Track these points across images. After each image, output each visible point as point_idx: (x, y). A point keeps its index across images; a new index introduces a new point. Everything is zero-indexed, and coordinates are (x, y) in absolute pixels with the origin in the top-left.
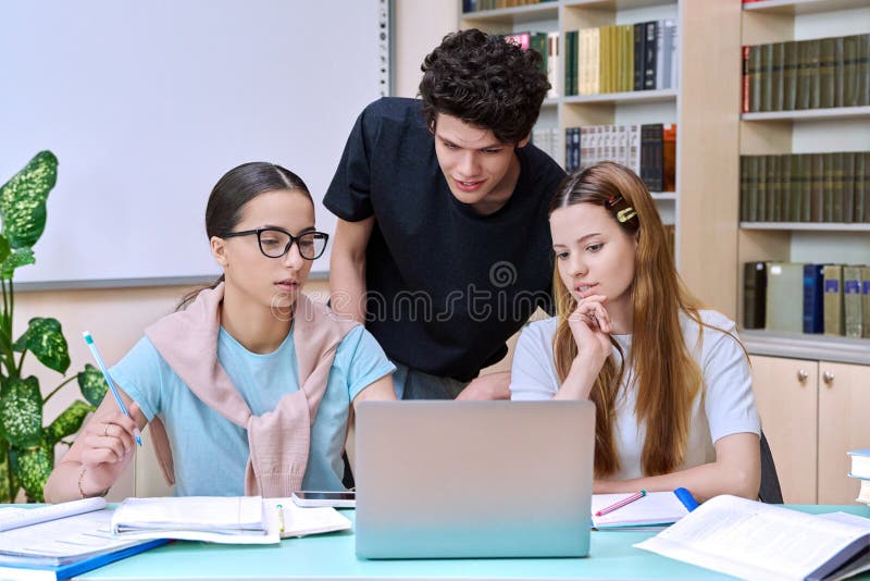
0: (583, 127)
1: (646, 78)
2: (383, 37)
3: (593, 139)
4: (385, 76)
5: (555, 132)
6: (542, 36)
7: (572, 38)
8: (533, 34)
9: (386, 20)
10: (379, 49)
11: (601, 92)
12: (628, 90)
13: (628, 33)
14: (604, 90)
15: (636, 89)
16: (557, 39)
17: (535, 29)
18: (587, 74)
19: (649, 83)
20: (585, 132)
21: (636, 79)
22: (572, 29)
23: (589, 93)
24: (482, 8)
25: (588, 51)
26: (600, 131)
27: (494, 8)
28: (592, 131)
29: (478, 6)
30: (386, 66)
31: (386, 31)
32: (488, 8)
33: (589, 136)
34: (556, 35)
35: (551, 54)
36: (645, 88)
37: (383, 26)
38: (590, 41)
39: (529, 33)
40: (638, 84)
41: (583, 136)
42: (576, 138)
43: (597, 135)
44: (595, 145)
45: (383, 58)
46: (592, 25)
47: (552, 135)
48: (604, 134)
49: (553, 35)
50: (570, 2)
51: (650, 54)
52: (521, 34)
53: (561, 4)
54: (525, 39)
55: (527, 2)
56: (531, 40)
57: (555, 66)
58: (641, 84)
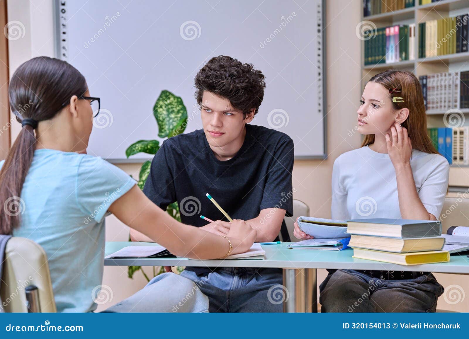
0: (428, 75)
1: (463, 45)
2: (319, 31)
3: (434, 81)
4: (321, 52)
6: (406, 27)
7: (422, 27)
8: (401, 26)
9: (321, 22)
10: (316, 38)
11: (438, 55)
12: (453, 53)
13: (453, 22)
14: (440, 53)
15: (458, 52)
16: (414, 28)
17: (402, 24)
18: (430, 46)
19: (465, 48)
20: (430, 77)
21: (458, 46)
22: (422, 21)
23: (432, 55)
24: (375, 13)
25: (431, 33)
26: (438, 76)
27: (380, 13)
28: (433, 77)
29: (372, 12)
30: (321, 47)
31: (321, 28)
32: (377, 13)
33: (432, 80)
34: (413, 25)
35: (411, 36)
36: (463, 51)
37: (319, 25)
38: (432, 27)
39: (399, 26)
40: (458, 49)
41: (428, 80)
42: (425, 81)
43: (436, 79)
44: (435, 84)
45: (319, 43)
46: (434, 18)
48: (440, 78)
49: (412, 26)
50: (421, 7)
51: (465, 32)
52: (394, 26)
53: (416, 8)
54: (397, 29)
55: (398, 9)
56: (400, 29)
57: (413, 42)
58: (460, 49)
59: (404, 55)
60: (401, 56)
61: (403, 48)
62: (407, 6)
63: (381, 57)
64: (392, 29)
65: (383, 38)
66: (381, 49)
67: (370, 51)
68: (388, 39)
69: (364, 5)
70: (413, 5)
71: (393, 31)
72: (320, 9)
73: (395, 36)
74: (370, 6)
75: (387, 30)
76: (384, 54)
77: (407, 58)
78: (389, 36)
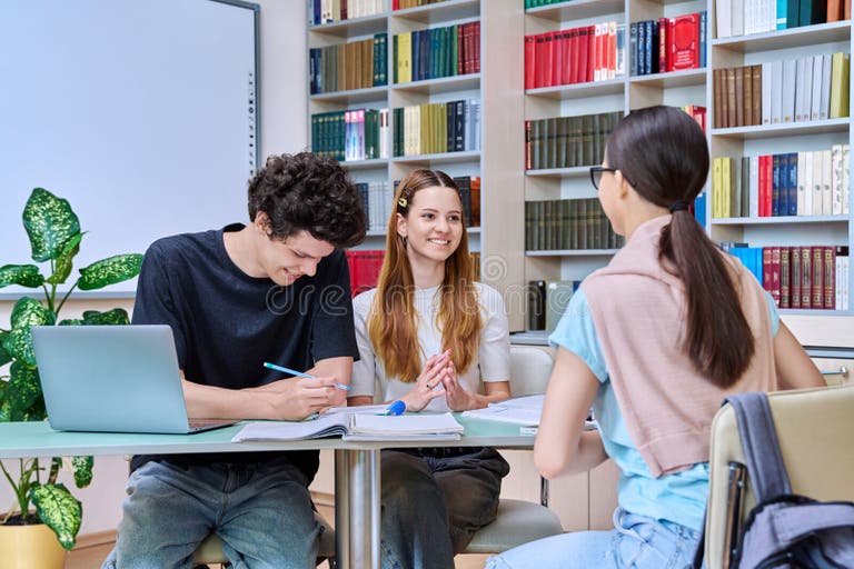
1: (457, 143)
2: (251, 110)
4: (253, 141)
5: (386, 183)
6: (374, 112)
7: (399, 114)
8: (368, 110)
9: (253, 98)
10: (247, 120)
11: (421, 153)
12: (443, 152)
13: (442, 110)
14: (424, 151)
15: (449, 151)
16: (387, 115)
17: (369, 107)
18: (411, 140)
19: (459, 146)
21: (449, 143)
22: (398, 107)
23: (413, 154)
24: (326, 91)
25: (411, 123)
27: (336, 90)
29: (323, 89)
30: (254, 134)
31: (253, 106)
32: (331, 91)
34: (386, 111)
35: (382, 125)
36: (456, 150)
37: (251, 102)
38: (413, 115)
39: (364, 110)
45: (251, 127)
46: (414, 104)
47: (383, 186)
49: (384, 111)
50: (397, 86)
51: (460, 124)
52: (358, 110)
53: (390, 87)
54: (361, 114)
55: (362, 87)
56: (366, 115)
57: (386, 135)
58: (452, 147)
59: (372, 152)
60: (367, 152)
61: (371, 140)
62: (376, 83)
63: (337, 152)
64: (354, 114)
65: (340, 125)
66: (337, 142)
67: (321, 142)
68: (348, 128)
69: (311, 78)
70: (386, 83)
71: (355, 116)
72: (253, 79)
73: (358, 123)
74: (320, 79)
75: (347, 114)
76: (342, 148)
77: (376, 155)
78: (350, 124)
